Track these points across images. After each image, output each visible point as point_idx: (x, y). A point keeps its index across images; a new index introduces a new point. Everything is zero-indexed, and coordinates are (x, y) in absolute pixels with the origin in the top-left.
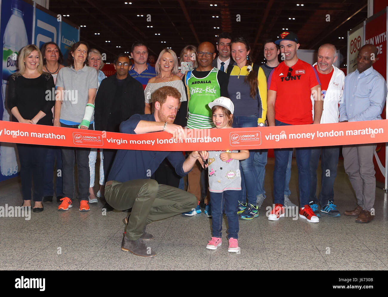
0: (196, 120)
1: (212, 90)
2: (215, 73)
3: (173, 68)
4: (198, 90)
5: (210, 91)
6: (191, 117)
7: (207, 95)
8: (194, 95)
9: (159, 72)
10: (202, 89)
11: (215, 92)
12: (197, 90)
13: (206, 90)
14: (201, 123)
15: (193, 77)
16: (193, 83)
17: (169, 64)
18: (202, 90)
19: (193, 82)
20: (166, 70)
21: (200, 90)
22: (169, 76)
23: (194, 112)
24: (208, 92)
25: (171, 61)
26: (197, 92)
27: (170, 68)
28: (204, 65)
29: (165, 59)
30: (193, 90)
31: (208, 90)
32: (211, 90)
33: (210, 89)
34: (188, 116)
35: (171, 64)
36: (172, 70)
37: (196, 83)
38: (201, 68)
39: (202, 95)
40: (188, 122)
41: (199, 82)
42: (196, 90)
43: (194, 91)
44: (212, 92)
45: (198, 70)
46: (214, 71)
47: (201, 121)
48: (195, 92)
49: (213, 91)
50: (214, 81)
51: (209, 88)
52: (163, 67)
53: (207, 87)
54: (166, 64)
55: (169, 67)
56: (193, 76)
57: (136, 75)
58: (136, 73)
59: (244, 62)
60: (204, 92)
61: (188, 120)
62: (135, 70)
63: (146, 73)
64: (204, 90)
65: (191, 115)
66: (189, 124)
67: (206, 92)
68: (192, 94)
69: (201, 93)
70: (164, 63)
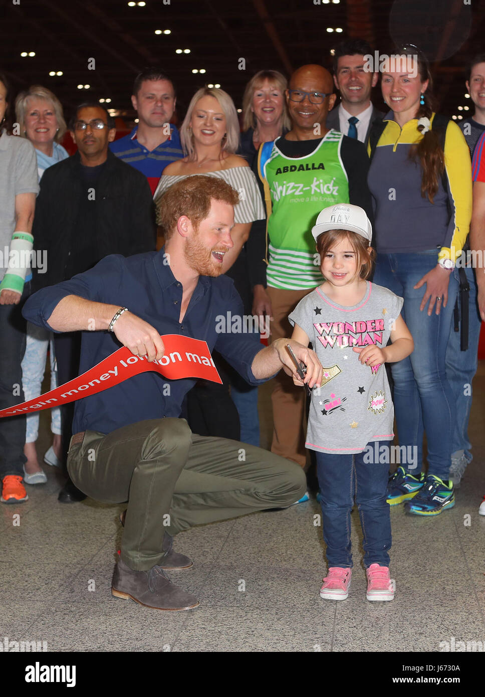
0: (289, 265)
1: (328, 187)
2: (335, 144)
3: (225, 135)
4: (294, 188)
5: (324, 189)
6: (277, 257)
7: (314, 199)
8: (283, 201)
9: (190, 147)
10: (301, 185)
11: (335, 193)
12: (290, 188)
13: (313, 186)
14: (303, 271)
15: (279, 155)
16: (279, 171)
17: (212, 125)
18: (303, 187)
19: (279, 169)
20: (207, 140)
21: (297, 188)
22: (216, 157)
23: (284, 244)
24: (319, 191)
25: (219, 116)
26: (289, 192)
27: (218, 136)
28: (305, 124)
29: (202, 113)
30: (280, 188)
31: (318, 186)
32: (326, 186)
33: (321, 185)
34: (269, 255)
35: (218, 125)
36: (224, 140)
37: (286, 169)
38: (299, 133)
39: (302, 200)
40: (268, 271)
41: (293, 168)
42: (287, 188)
43: (281, 192)
44: (329, 193)
45: (290, 138)
46: (332, 140)
47: (303, 268)
48: (284, 195)
49: (329, 190)
50: (333, 164)
51: (321, 181)
52: (198, 134)
53: (315, 178)
54: (205, 124)
55: (214, 132)
56: (280, 152)
57: (142, 153)
58: (143, 147)
59: (413, 111)
60: (307, 194)
61: (269, 266)
62: (141, 140)
63: (168, 150)
64: (308, 188)
65: (276, 253)
66: (272, 276)
67: (313, 193)
68: (277, 200)
69: (300, 196)
70: (199, 123)
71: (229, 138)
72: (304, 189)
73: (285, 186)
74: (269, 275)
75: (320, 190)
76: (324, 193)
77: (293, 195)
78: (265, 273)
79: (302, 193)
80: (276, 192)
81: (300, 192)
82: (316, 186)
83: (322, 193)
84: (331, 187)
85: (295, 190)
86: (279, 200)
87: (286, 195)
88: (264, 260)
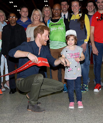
0: (54, 44)
5: (61, 29)
6: (52, 43)
7: (59, 31)
8: (53, 31)
9: (33, 21)
11: (63, 29)
16: (52, 25)
18: (57, 28)
20: (36, 20)
22: (38, 23)
23: (53, 40)
26: (54, 29)
27: (39, 19)
28: (56, 16)
29: (35, 14)
30: (52, 29)
31: (60, 28)
35: (38, 16)
36: (40, 19)
37: (53, 25)
41: (54, 25)
45: (53, 19)
46: (62, 19)
52: (34, 18)
56: (51, 22)
57: (22, 23)
58: (22, 22)
59: (78, 12)
60: (58, 30)
62: (22, 20)
63: (28, 22)
69: (56, 30)
70: (35, 16)
71: (41, 19)
74: (50, 46)
88: (49, 43)
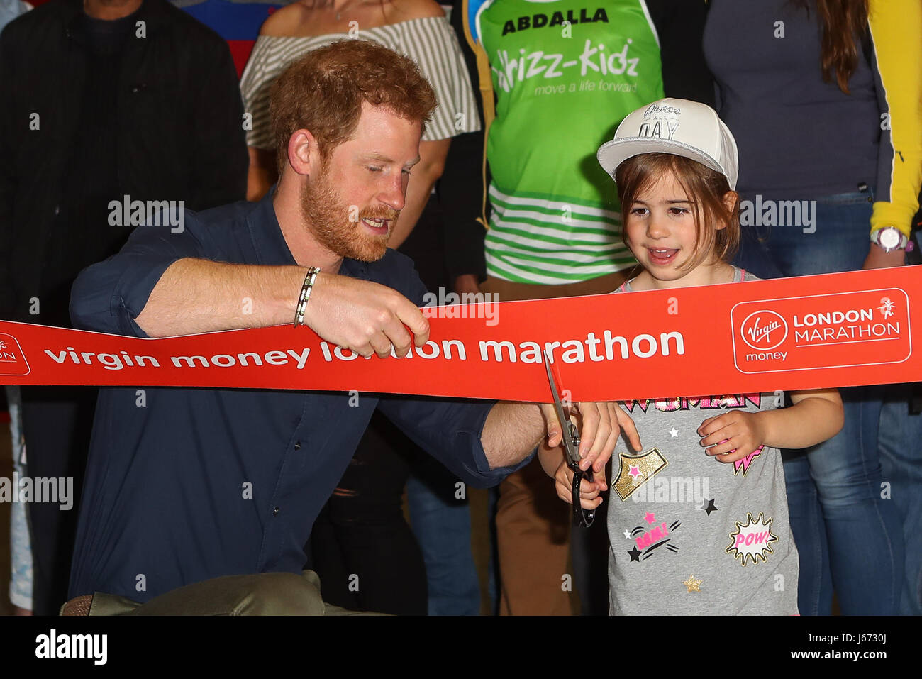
0: (534, 230)
1: (616, 59)
4: (542, 62)
5: (607, 65)
6: (508, 213)
7: (587, 86)
8: (520, 91)
10: (559, 57)
11: (632, 72)
12: (534, 63)
13: (585, 59)
14: (565, 242)
16: (509, 28)
18: (563, 61)
19: (511, 23)
21: (549, 63)
23: (523, 186)
24: (596, 68)
26: (533, 72)
30: (513, 63)
31: (595, 58)
32: (611, 58)
33: (602, 56)
34: (489, 207)
37: (524, 23)
39: (561, 89)
40: (489, 244)
41: (540, 21)
42: (529, 63)
43: (515, 73)
44: (618, 72)
47: (566, 236)
48: (520, 77)
49: (619, 66)
50: (625, 10)
51: (601, 47)
53: (589, 41)
60: (571, 75)
61: (491, 232)
64: (575, 63)
65: (505, 205)
66: (498, 255)
67: (584, 72)
68: (507, 89)
69: (555, 81)
72: (566, 65)
73: (522, 60)
74: (492, 252)
75: (599, 65)
76: (608, 72)
77: (541, 79)
78: (482, 248)
79: (559, 74)
80: (504, 72)
81: (556, 70)
82: (591, 58)
83: (605, 72)
84: (623, 61)
85: (545, 67)
86: (511, 90)
87: (525, 80)
88: (479, 220)
